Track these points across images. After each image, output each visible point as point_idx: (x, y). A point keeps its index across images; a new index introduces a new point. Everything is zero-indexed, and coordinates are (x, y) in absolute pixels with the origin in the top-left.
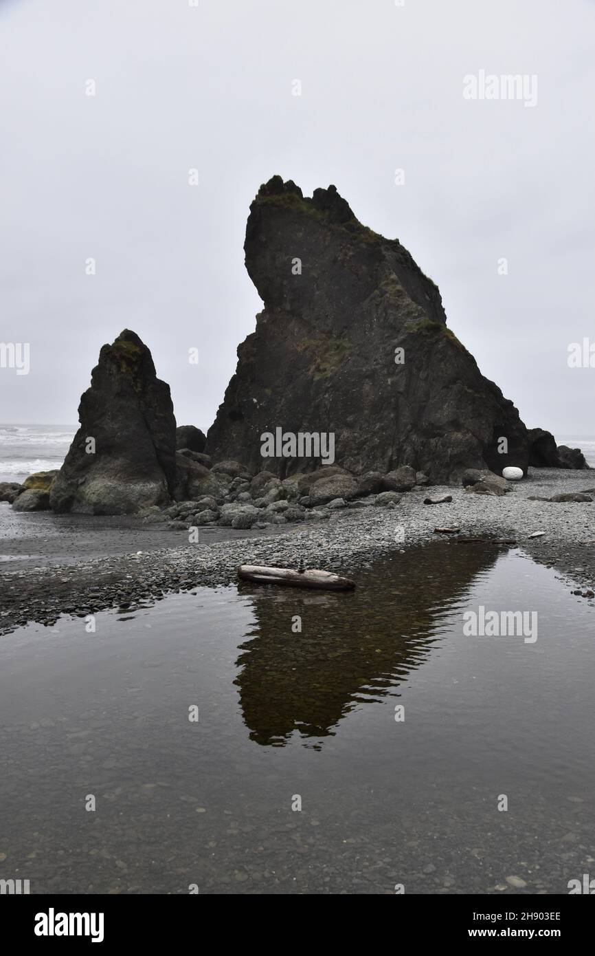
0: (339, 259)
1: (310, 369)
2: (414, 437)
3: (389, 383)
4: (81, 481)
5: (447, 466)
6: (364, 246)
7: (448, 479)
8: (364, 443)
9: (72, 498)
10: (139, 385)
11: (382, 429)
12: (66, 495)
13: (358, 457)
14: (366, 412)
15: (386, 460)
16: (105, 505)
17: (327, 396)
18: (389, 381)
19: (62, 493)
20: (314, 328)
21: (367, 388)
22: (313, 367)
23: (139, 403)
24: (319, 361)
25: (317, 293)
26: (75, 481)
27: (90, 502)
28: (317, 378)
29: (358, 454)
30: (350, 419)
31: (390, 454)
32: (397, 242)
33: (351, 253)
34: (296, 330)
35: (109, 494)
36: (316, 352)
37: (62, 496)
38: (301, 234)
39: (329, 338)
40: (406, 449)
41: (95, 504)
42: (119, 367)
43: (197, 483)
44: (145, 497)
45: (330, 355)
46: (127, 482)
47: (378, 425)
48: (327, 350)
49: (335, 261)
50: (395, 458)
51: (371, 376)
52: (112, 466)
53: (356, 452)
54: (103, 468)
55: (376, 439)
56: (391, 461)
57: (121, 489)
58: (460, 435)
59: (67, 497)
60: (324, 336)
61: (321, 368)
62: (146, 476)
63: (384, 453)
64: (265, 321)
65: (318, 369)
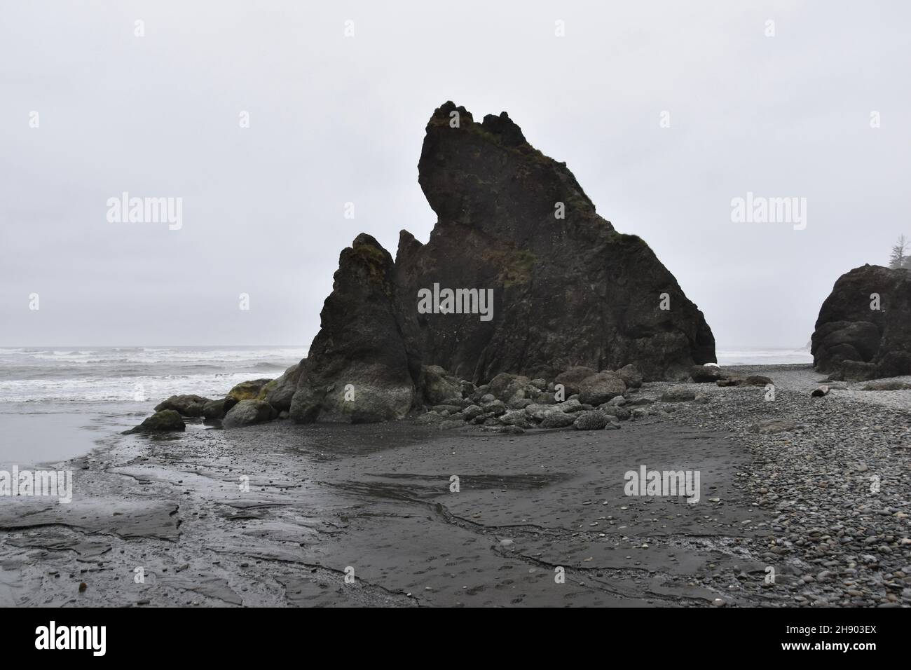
0: (517, 177)
1: (498, 278)
2: (619, 338)
3: (593, 288)
4: (329, 388)
5: (662, 363)
6: (538, 166)
7: (663, 376)
8: (572, 344)
9: (319, 406)
10: (388, 288)
11: (590, 331)
12: (313, 404)
13: (567, 358)
14: (569, 316)
15: (596, 360)
16: (364, 413)
17: (525, 301)
18: (592, 286)
19: (308, 402)
20: (496, 239)
21: (569, 293)
22: (501, 276)
23: (391, 307)
24: (506, 269)
25: (498, 208)
26: (322, 388)
27: (347, 409)
28: (507, 285)
29: (567, 355)
30: (552, 322)
31: (599, 354)
32: (564, 165)
33: (528, 173)
34: (476, 241)
35: (367, 400)
36: (502, 261)
37: (309, 405)
38: (479, 154)
39: (512, 249)
40: (614, 349)
41: (354, 412)
42: (369, 270)
43: (435, 387)
44: (400, 402)
45: (516, 265)
46: (385, 387)
47: (585, 328)
48: (513, 260)
49: (514, 179)
50: (604, 358)
51: (574, 282)
52: (367, 371)
53: (565, 353)
54: (355, 375)
55: (584, 341)
56: (600, 361)
57: (379, 394)
58: (672, 335)
59: (313, 405)
60: (507, 247)
61: (509, 276)
62: (399, 381)
63: (594, 353)
64: (439, 234)
65: (506, 277)
